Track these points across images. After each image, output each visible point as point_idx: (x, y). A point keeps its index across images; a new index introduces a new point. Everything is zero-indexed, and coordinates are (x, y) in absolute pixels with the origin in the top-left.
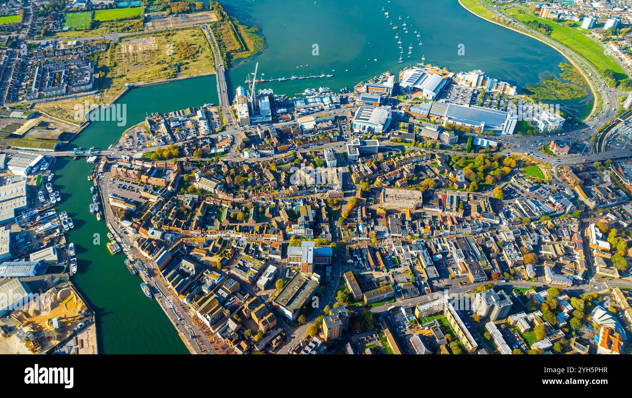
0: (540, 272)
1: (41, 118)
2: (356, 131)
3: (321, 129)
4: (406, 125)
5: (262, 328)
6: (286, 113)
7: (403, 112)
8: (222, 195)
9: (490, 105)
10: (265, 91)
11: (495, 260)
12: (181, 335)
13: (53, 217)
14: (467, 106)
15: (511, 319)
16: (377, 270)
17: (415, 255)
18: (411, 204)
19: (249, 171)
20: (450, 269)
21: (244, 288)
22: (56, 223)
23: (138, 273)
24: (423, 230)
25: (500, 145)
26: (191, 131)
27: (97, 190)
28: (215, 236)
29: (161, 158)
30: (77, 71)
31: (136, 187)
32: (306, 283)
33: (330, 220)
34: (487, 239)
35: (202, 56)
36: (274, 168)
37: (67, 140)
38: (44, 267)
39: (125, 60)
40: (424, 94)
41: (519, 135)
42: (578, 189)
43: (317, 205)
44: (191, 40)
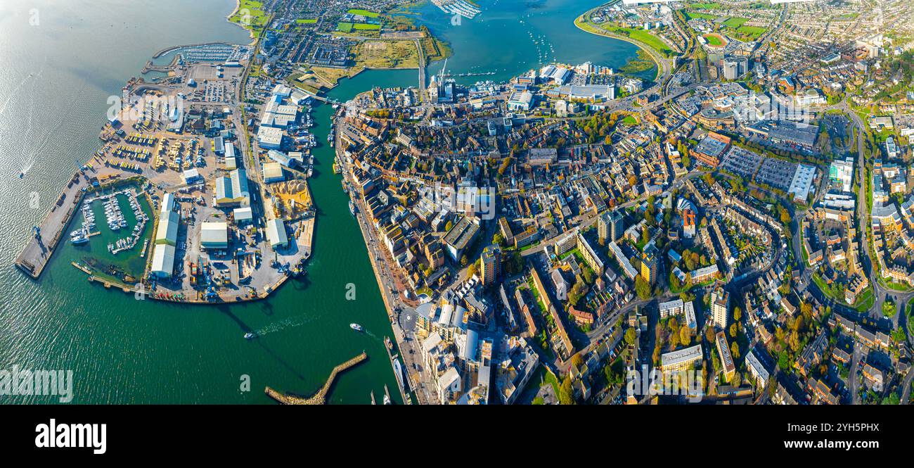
0: (641, 190)
1: (313, 75)
2: (511, 109)
3: (486, 108)
4: (545, 103)
5: (432, 264)
6: (463, 97)
7: (542, 95)
8: (414, 150)
9: (598, 83)
10: (450, 80)
11: (610, 190)
12: (370, 254)
13: (306, 134)
14: (584, 86)
15: (627, 234)
16: (525, 217)
17: (554, 200)
18: (549, 160)
19: (434, 135)
20: (580, 207)
21: (422, 227)
22: (306, 139)
23: (348, 193)
24: (558, 178)
25: (606, 107)
26: (399, 102)
27: (334, 127)
28: (405, 180)
29: (377, 117)
30: (337, 53)
31: (358, 132)
32: (469, 226)
33: (490, 176)
34: (604, 175)
35: (412, 57)
36: (451, 135)
37: (323, 91)
38: (294, 164)
39: (366, 52)
40: (556, 82)
41: (618, 98)
42: (656, 123)
43: (481, 164)
44: (407, 47)
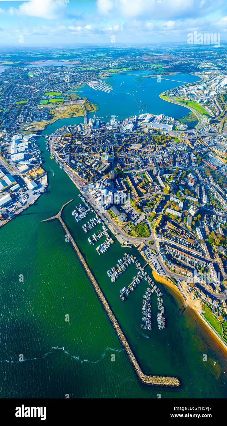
0: (175, 165)
1: (32, 126)
2: (124, 130)
3: (114, 130)
4: (139, 129)
5: (93, 176)
6: (104, 126)
7: (139, 125)
8: (83, 145)
9: (166, 123)
10: (98, 120)
11: (161, 161)
12: (70, 177)
13: (35, 151)
14: (158, 124)
15: (164, 175)
16: (127, 163)
17: (138, 160)
18: (138, 148)
19: (92, 140)
20: (148, 163)
21: (88, 167)
22: (36, 152)
23: (59, 164)
24: (141, 154)
25: (167, 133)
26: (76, 130)
27: (48, 144)
28: (81, 155)
29: (67, 136)
30: (43, 115)
31: (59, 143)
32: (106, 165)
33: (114, 151)
35: (80, 111)
36: (99, 139)
37: (39, 132)
38: (33, 162)
39: (57, 112)
40: (146, 121)
41: (173, 131)
42: (190, 145)
43: (111, 148)
44: (77, 107)
